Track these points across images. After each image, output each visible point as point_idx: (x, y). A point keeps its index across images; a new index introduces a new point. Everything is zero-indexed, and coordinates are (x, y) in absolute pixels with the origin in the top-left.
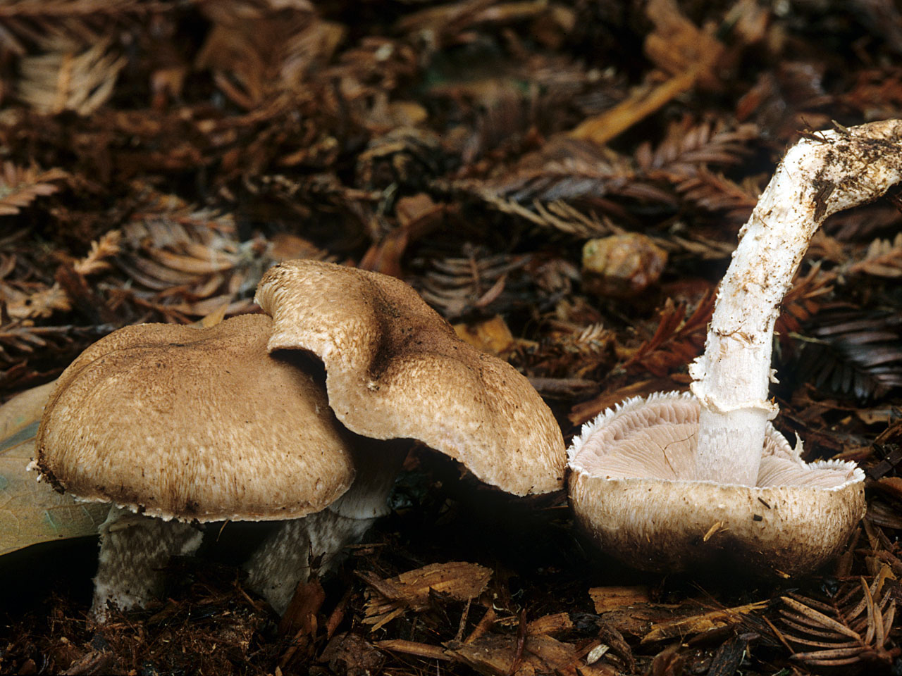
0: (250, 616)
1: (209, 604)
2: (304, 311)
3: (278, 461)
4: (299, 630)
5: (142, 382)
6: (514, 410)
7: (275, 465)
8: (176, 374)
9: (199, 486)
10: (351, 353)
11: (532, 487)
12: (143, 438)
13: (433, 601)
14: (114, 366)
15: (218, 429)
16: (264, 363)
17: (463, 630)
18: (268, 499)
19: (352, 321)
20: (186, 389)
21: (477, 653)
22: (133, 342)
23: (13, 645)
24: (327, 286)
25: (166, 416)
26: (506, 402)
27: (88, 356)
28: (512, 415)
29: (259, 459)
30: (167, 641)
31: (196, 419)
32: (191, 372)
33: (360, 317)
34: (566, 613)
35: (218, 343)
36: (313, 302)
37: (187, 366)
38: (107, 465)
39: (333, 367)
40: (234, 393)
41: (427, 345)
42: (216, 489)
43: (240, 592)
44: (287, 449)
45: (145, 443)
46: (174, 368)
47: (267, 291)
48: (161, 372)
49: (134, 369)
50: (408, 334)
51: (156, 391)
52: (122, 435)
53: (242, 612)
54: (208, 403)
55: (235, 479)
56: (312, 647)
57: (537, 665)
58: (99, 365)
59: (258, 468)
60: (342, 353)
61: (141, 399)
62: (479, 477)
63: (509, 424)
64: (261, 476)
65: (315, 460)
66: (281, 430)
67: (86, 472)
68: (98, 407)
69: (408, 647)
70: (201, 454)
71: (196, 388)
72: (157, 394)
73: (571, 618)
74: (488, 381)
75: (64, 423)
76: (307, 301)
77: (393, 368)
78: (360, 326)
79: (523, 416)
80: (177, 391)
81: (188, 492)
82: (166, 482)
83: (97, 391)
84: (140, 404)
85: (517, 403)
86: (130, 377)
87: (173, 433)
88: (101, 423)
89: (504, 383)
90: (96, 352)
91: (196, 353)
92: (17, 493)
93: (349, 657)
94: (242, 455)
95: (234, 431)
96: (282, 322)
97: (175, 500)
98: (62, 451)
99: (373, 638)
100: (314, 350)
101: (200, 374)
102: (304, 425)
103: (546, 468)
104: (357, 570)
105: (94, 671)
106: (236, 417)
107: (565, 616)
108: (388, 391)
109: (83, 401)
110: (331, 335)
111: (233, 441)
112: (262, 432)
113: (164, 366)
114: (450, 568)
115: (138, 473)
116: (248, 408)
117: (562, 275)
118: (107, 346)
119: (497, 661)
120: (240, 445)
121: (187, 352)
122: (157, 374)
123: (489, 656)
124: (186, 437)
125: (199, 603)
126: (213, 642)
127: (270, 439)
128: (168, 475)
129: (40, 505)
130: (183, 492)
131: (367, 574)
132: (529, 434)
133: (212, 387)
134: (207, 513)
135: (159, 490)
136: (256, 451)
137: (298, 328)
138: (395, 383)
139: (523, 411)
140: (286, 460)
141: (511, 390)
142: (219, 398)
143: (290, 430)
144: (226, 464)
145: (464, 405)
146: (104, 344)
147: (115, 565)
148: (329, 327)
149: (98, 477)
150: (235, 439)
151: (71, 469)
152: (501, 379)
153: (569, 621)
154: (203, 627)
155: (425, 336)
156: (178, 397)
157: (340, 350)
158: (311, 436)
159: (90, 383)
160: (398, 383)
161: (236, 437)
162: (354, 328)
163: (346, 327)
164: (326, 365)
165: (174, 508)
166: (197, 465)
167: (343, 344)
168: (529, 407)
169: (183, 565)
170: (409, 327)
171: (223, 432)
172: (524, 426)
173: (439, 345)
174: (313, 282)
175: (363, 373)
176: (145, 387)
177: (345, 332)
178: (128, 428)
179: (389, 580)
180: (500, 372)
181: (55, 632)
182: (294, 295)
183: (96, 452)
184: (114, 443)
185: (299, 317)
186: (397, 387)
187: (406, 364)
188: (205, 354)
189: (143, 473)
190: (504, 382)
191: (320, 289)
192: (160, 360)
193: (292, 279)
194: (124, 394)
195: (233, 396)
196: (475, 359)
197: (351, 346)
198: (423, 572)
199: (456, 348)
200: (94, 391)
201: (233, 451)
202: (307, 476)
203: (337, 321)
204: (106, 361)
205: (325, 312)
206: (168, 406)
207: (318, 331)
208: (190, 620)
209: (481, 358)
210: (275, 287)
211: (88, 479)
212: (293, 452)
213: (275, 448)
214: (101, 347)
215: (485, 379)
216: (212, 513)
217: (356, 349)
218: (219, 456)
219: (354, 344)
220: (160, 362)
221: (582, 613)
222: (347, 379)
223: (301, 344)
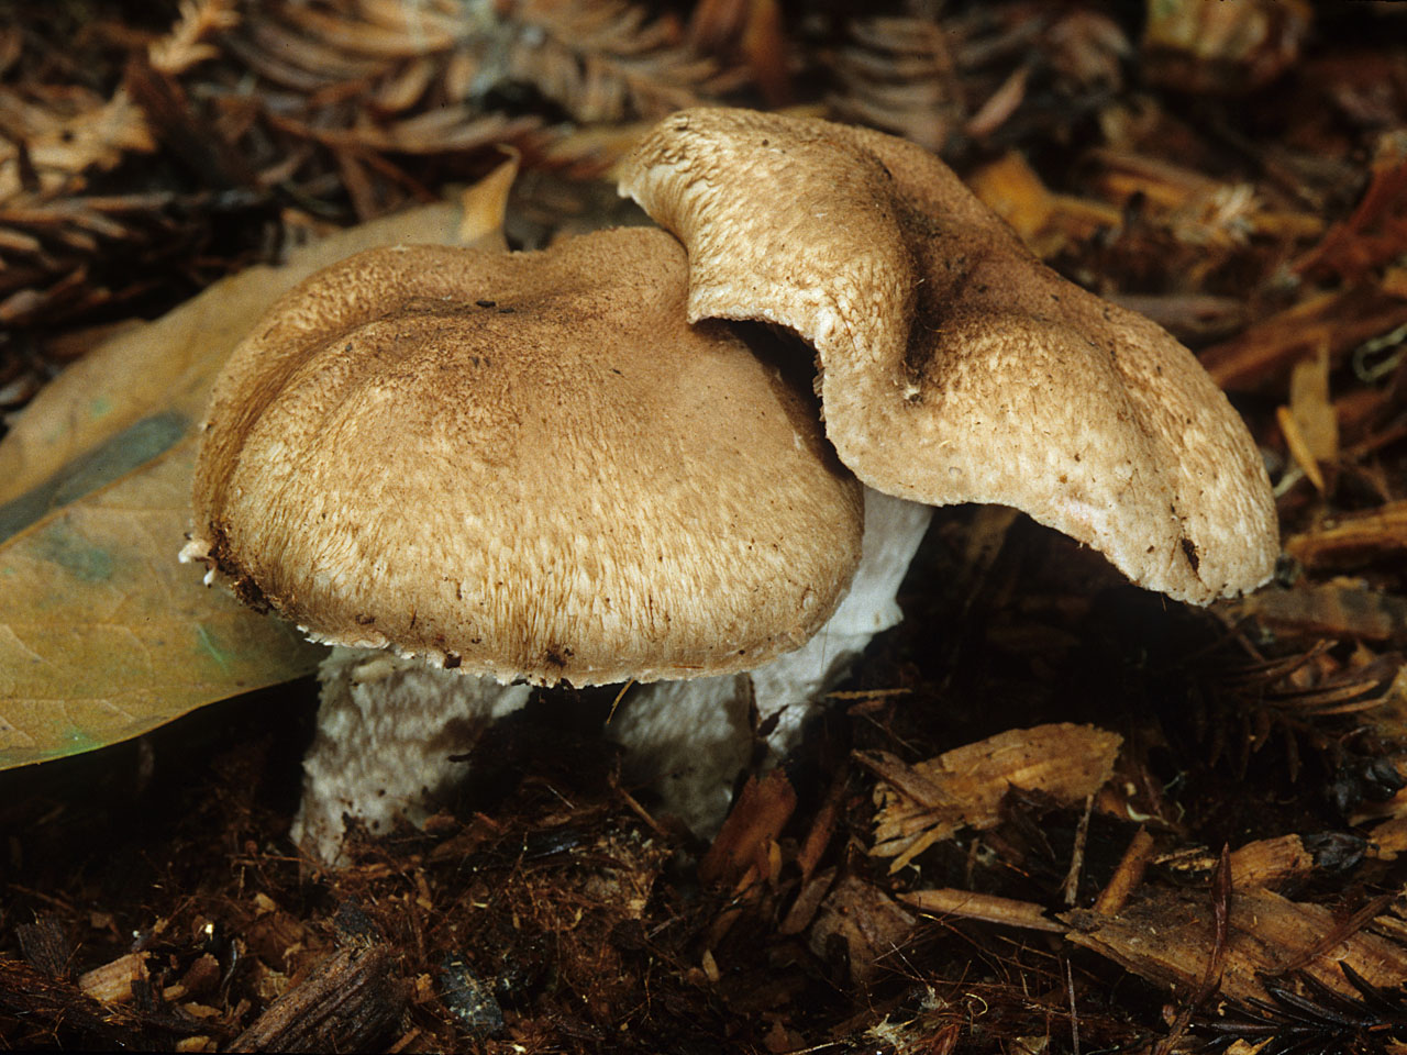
0: (645, 845)
1: (562, 825)
2: (765, 239)
3: (733, 560)
4: (745, 872)
5: (446, 399)
6: (1183, 426)
7: (728, 569)
8: (513, 379)
9: (576, 617)
10: (872, 329)
11: (1224, 586)
12: (458, 520)
13: (1012, 810)
14: (374, 360)
15: (613, 499)
16: (683, 345)
17: (1081, 869)
18: (713, 637)
19: (867, 260)
20: (541, 414)
21: (1135, 940)
22: (391, 291)
23: (166, 922)
24: (801, 178)
25: (504, 472)
26: (1167, 411)
27: (291, 319)
28: (1181, 438)
29: (697, 558)
30: (483, 906)
31: (567, 477)
32: (546, 376)
33: (880, 249)
34: (1294, 836)
35: (582, 303)
36: (779, 218)
37: (534, 361)
38: (380, 575)
39: (838, 359)
40: (639, 420)
41: (997, 292)
42: (612, 621)
43: (623, 797)
44: (750, 532)
45: (461, 529)
46: (507, 367)
47: (665, 183)
48: (482, 375)
49: (426, 370)
50: (959, 271)
51: (478, 419)
52: (413, 511)
53: (628, 839)
54: (589, 444)
55: (651, 601)
56: (768, 903)
57: (1256, 958)
58: (341, 356)
59: (696, 578)
60: (853, 330)
61: (449, 438)
62: (1133, 576)
63: (1178, 459)
64: (703, 592)
65: (802, 551)
66: (736, 495)
67: (333, 587)
68: (356, 455)
69: (969, 905)
70: (579, 553)
71: (561, 412)
72: (480, 425)
73: (1307, 846)
74: (1127, 368)
75: (277, 479)
76: (766, 215)
77: (946, 353)
78: (883, 270)
79: (1200, 438)
80: (522, 418)
81: (553, 630)
82: (508, 609)
83: (349, 417)
84: (446, 447)
85: (1188, 413)
86: (420, 390)
87: (519, 507)
88: (365, 488)
89: (1159, 371)
90: (309, 309)
91: (545, 330)
92: (134, 587)
93: (849, 926)
94: (664, 551)
95: (645, 503)
96: (717, 261)
97: (525, 643)
98: (278, 541)
99: (895, 886)
100: (797, 327)
101: (564, 382)
102: (776, 478)
103: (1250, 545)
104: (859, 749)
105: (355, 987)
106: (646, 472)
107: (1295, 841)
108: (943, 403)
109: (317, 436)
110: (829, 294)
111: (644, 523)
112: (701, 503)
113: (487, 361)
114: (1043, 738)
115: (447, 590)
116: (668, 450)
117: (1100, 47)
118: (332, 299)
119: (1179, 954)
120: (658, 531)
121: (528, 329)
122: (474, 380)
123: (1162, 944)
124: (547, 515)
125: (540, 823)
126: (575, 906)
127: (717, 515)
128: (511, 596)
129: (185, 612)
130: (542, 628)
131: (880, 759)
132: (1215, 477)
133: (594, 411)
134: (591, 669)
135: (492, 624)
136: (689, 539)
137: (754, 276)
138: (957, 385)
139: (1200, 428)
140: (749, 557)
141: (1175, 384)
142: (612, 432)
143: (752, 492)
144: (633, 571)
145: (1100, 430)
146: (325, 293)
147: (357, 740)
148: (824, 275)
149: (362, 596)
150: (647, 518)
151: (301, 577)
152: (1152, 362)
153: (1305, 854)
154: (551, 874)
155: (991, 273)
156: (523, 431)
157: (850, 325)
158: (790, 500)
159: (328, 394)
160: (963, 386)
161: (650, 515)
162: (873, 274)
163: (856, 274)
164: (823, 358)
165: (521, 657)
166: (571, 572)
167: (854, 312)
168: (1209, 419)
169: (510, 748)
170: (961, 255)
171: (623, 505)
172: (1204, 461)
173: (1021, 292)
174: (772, 172)
175: (893, 369)
176: (454, 411)
177: (857, 286)
178: (424, 497)
179: (920, 767)
180: (1146, 345)
181: (246, 888)
182: (734, 202)
183: (355, 547)
184: (395, 530)
185: (753, 251)
186: (962, 394)
187: (973, 344)
188: (565, 332)
189: (459, 591)
190: (1159, 368)
191: (790, 188)
192: (476, 350)
193: (725, 165)
194: (411, 426)
195: (637, 427)
196: (1096, 319)
197: (871, 315)
198: (991, 749)
199: (1056, 298)
200: (342, 416)
201: (645, 543)
202: (787, 584)
203: (837, 263)
204: (355, 345)
205: (810, 243)
206: (505, 451)
207: (801, 285)
208: (525, 860)
209: (1107, 318)
210: (686, 178)
211: (338, 601)
212: (761, 539)
213: (726, 531)
214: (317, 300)
215: (1121, 363)
216: (600, 669)
217: (880, 320)
218: (617, 555)
219: (875, 309)
220: (477, 354)
221: (1326, 832)
222: (866, 382)
223: (769, 314)
